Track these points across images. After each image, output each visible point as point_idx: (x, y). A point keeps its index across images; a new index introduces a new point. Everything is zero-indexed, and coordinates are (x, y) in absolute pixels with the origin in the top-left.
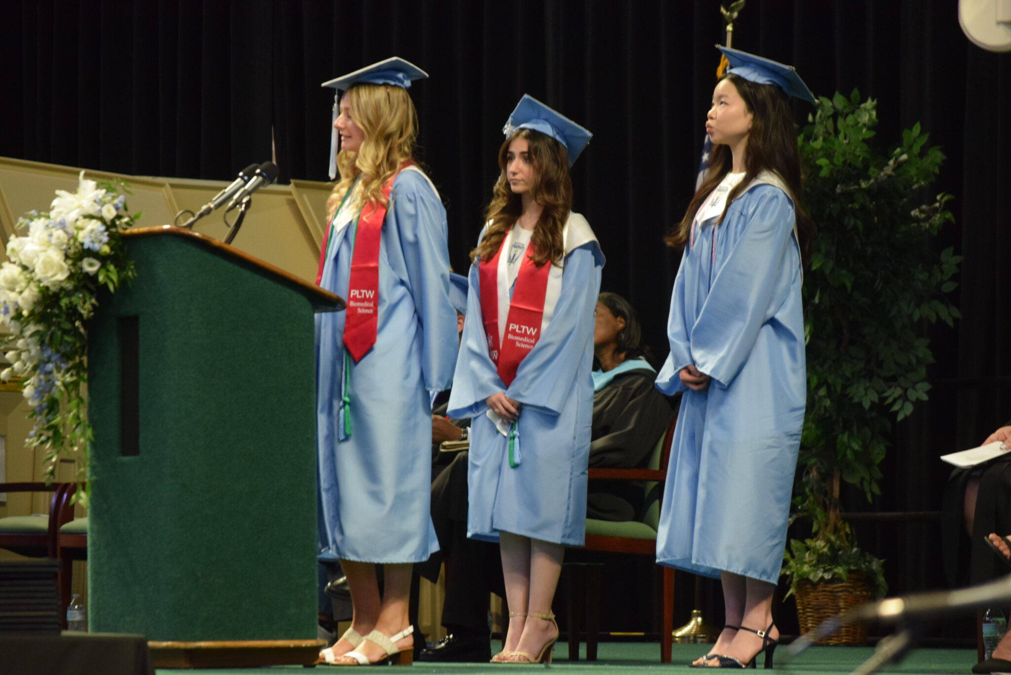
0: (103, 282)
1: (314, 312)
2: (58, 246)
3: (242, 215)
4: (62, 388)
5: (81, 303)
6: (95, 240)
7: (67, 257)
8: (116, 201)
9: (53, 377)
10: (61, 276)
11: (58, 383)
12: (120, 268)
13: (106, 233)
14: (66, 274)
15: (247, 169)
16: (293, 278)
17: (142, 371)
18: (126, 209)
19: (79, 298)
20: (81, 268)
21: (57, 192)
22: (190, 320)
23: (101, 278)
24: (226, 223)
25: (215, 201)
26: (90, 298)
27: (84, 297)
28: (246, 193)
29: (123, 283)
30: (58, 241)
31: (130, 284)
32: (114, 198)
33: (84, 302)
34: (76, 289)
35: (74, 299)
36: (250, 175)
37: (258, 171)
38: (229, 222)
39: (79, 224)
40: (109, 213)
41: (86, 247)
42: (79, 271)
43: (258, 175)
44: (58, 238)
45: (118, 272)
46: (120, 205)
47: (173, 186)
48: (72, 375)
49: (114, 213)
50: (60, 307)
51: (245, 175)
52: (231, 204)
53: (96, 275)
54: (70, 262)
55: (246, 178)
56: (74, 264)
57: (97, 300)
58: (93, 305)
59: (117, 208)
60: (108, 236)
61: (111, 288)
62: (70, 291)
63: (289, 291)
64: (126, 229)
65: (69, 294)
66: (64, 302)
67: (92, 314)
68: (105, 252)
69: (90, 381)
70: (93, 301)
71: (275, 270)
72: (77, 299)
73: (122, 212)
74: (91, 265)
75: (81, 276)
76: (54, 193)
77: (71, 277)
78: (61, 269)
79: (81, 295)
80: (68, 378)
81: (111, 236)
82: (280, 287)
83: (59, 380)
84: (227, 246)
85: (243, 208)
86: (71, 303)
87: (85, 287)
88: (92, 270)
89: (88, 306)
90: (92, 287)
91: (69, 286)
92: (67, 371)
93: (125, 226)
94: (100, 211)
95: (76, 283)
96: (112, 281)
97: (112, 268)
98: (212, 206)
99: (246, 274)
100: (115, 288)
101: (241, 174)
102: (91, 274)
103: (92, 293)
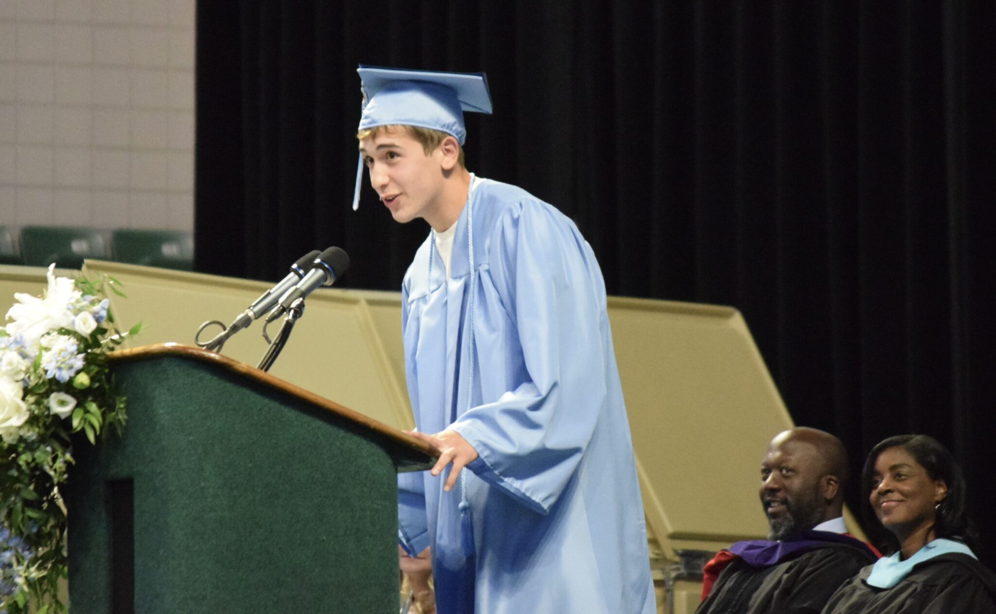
0: (79, 429)
1: (397, 472)
2: (13, 374)
3: (288, 327)
4: (26, 588)
5: (49, 459)
6: (63, 366)
7: (27, 391)
8: (97, 308)
9: (14, 571)
10: (18, 420)
11: (20, 581)
12: (106, 406)
13: (82, 356)
14: (25, 417)
15: (302, 260)
16: (360, 419)
17: (138, 561)
18: (110, 319)
19: (46, 452)
20: (48, 409)
21: (17, 296)
22: (202, 484)
23: (76, 423)
24: (267, 338)
25: (254, 306)
26: (64, 454)
27: (54, 451)
28: (298, 293)
29: (109, 430)
30: (9, 368)
31: (119, 432)
32: (93, 303)
33: (54, 460)
34: (42, 440)
35: (38, 454)
36: (307, 267)
37: (318, 261)
38: (270, 337)
39: (44, 342)
40: (86, 326)
41: (49, 376)
42: (46, 413)
43: (318, 266)
44: (10, 363)
45: (103, 415)
46: (104, 313)
47: (371, 303)
48: (39, 569)
49: (93, 325)
50: (19, 467)
51: (299, 267)
52: (274, 310)
53: (69, 419)
54: (31, 399)
55: (301, 272)
56: (38, 403)
57: (73, 455)
58: (67, 462)
59: (98, 320)
60: (86, 359)
61: (91, 437)
62: (33, 442)
63: (357, 439)
64: (112, 349)
65: (31, 447)
66: (24, 459)
67: (66, 476)
68: (82, 384)
69: (71, 576)
70: (68, 456)
71: (332, 407)
72: (43, 455)
73: (105, 325)
74: (62, 403)
75: (49, 420)
76: (13, 297)
77: (33, 420)
78: (18, 409)
79: (49, 449)
80: (34, 573)
81: (90, 361)
82: (342, 433)
83: (20, 576)
84: (261, 374)
85: (290, 317)
86: (34, 460)
87: (56, 437)
88: (63, 411)
89: (59, 464)
90: (64, 435)
91: (31, 434)
92: (33, 562)
93: (111, 345)
94: (73, 323)
95: (42, 431)
96: (93, 427)
97: (93, 407)
98: (251, 314)
99: (290, 413)
100: (97, 437)
101: (295, 266)
102: (63, 417)
103: (65, 446)
